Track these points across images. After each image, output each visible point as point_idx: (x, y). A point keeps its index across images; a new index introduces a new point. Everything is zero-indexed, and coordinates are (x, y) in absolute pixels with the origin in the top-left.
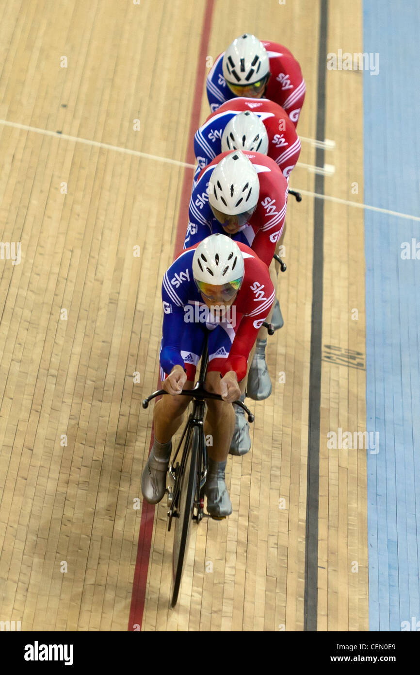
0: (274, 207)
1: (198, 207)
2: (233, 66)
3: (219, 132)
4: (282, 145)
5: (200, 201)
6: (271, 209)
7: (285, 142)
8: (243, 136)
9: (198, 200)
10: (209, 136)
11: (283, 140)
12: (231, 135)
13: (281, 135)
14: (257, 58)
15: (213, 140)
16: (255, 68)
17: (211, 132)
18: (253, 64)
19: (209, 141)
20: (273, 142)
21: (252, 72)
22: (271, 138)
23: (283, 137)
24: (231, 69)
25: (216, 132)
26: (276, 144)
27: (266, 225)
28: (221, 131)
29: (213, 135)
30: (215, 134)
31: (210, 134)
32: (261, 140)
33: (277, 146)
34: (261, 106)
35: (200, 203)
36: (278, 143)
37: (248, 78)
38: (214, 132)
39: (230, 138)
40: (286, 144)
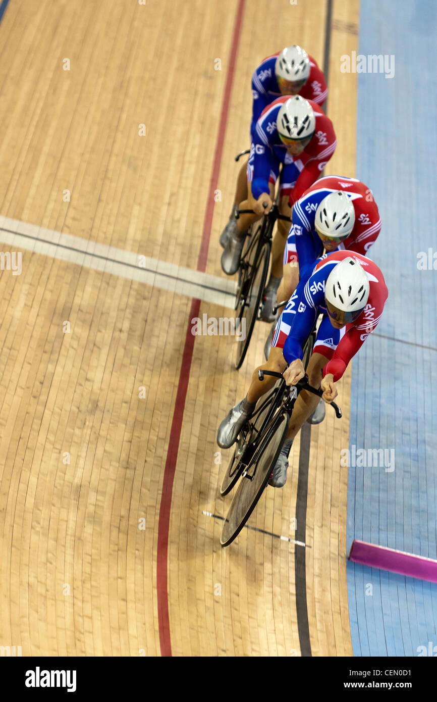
0: (373, 314)
1: (311, 293)
2: (288, 122)
3: (315, 206)
4: (366, 223)
5: (314, 288)
6: (369, 315)
7: (369, 221)
8: (334, 213)
9: (313, 287)
10: (307, 208)
11: (368, 219)
12: (325, 211)
13: (366, 215)
14: (307, 118)
15: (310, 212)
16: (306, 125)
17: (308, 205)
18: (304, 122)
19: (306, 212)
20: (359, 219)
21: (303, 129)
22: (357, 216)
23: (368, 217)
24: (285, 124)
25: (313, 205)
26: (362, 222)
27: (362, 326)
28: (317, 204)
29: (309, 207)
30: (311, 207)
31: (307, 207)
32: (349, 218)
33: (362, 224)
34: (351, 187)
35: (314, 289)
36: (363, 221)
37: (299, 133)
38: (311, 205)
39: (323, 213)
40: (370, 223)
